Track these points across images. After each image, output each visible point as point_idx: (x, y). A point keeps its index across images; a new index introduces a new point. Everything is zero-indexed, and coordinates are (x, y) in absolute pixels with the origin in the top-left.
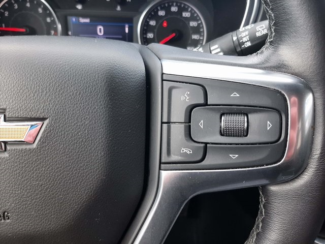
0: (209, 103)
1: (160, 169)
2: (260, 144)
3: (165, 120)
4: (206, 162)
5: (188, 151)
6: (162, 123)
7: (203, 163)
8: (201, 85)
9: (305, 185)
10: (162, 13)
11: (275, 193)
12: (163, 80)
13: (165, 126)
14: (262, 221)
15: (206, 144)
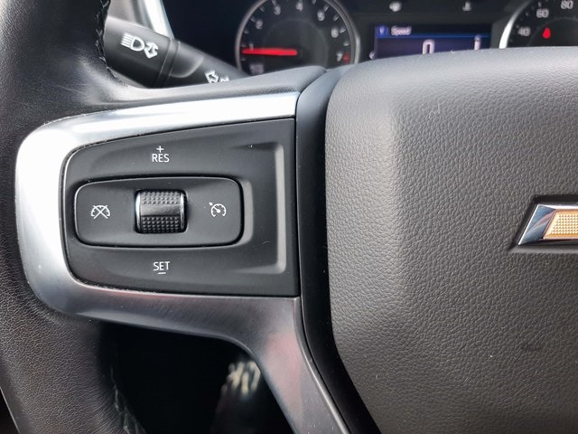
10: (542, 13)
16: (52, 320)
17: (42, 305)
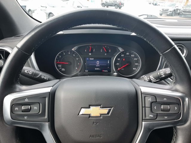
0: (157, 101)
1: (142, 121)
2: (173, 114)
3: (143, 106)
4: (157, 119)
5: (152, 116)
6: (142, 107)
7: (156, 119)
8: (154, 96)
9: (188, 126)
11: (179, 129)
12: (141, 94)
13: (143, 108)
14: (175, 138)
15: (157, 114)
16: (7, 125)
17: (6, 124)
